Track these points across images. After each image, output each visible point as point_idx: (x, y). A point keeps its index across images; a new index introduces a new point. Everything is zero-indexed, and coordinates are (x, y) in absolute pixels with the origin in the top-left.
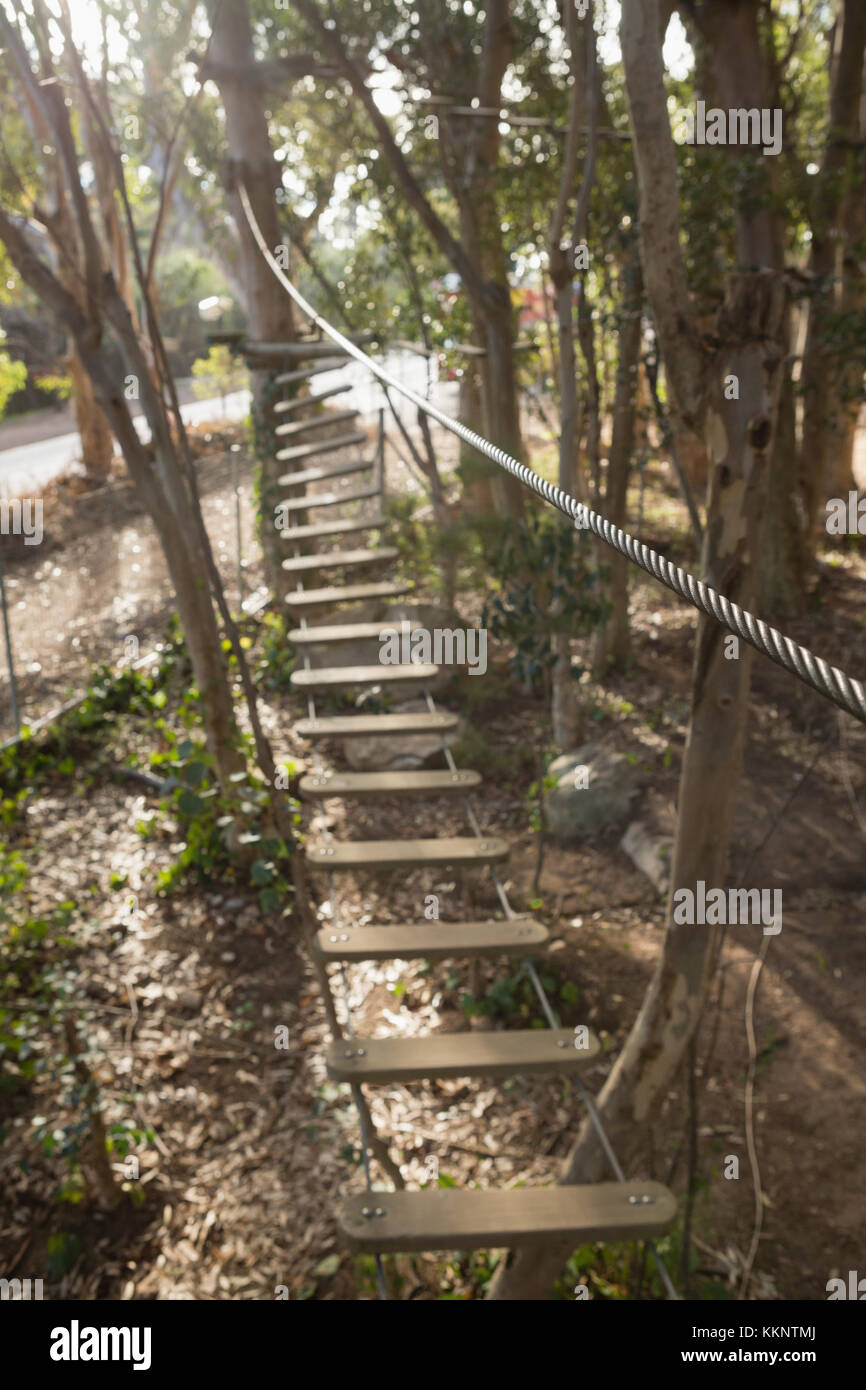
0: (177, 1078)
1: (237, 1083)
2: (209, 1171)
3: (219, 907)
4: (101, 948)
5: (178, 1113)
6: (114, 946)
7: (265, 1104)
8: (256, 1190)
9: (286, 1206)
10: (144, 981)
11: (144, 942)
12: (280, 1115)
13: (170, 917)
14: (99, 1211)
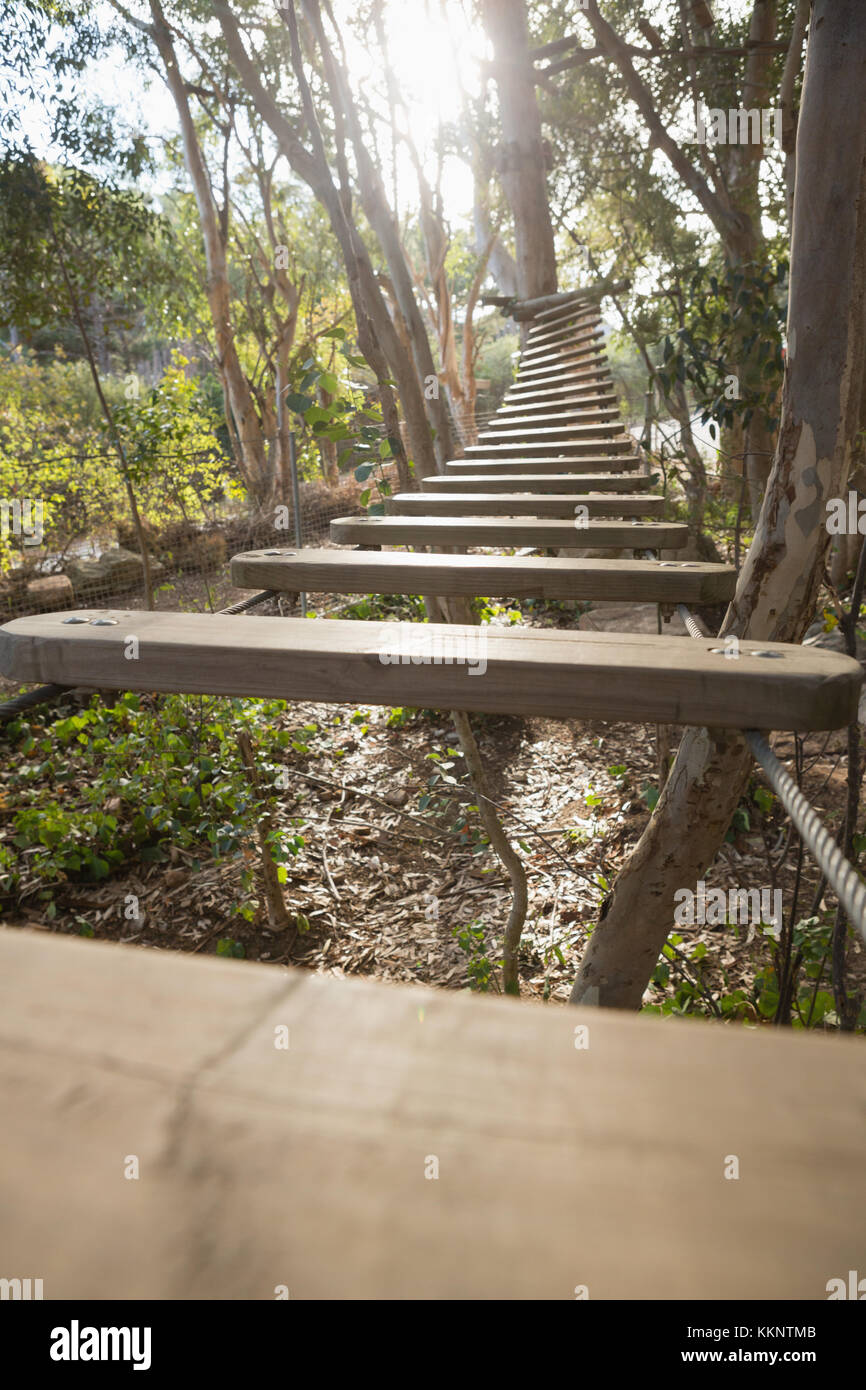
0: (367, 848)
1: (418, 858)
2: (376, 918)
3: (439, 738)
4: (330, 757)
5: (360, 873)
6: (341, 758)
7: (441, 876)
8: (412, 936)
9: (437, 951)
10: (360, 782)
11: (367, 756)
12: (453, 884)
13: (396, 742)
14: (267, 930)
